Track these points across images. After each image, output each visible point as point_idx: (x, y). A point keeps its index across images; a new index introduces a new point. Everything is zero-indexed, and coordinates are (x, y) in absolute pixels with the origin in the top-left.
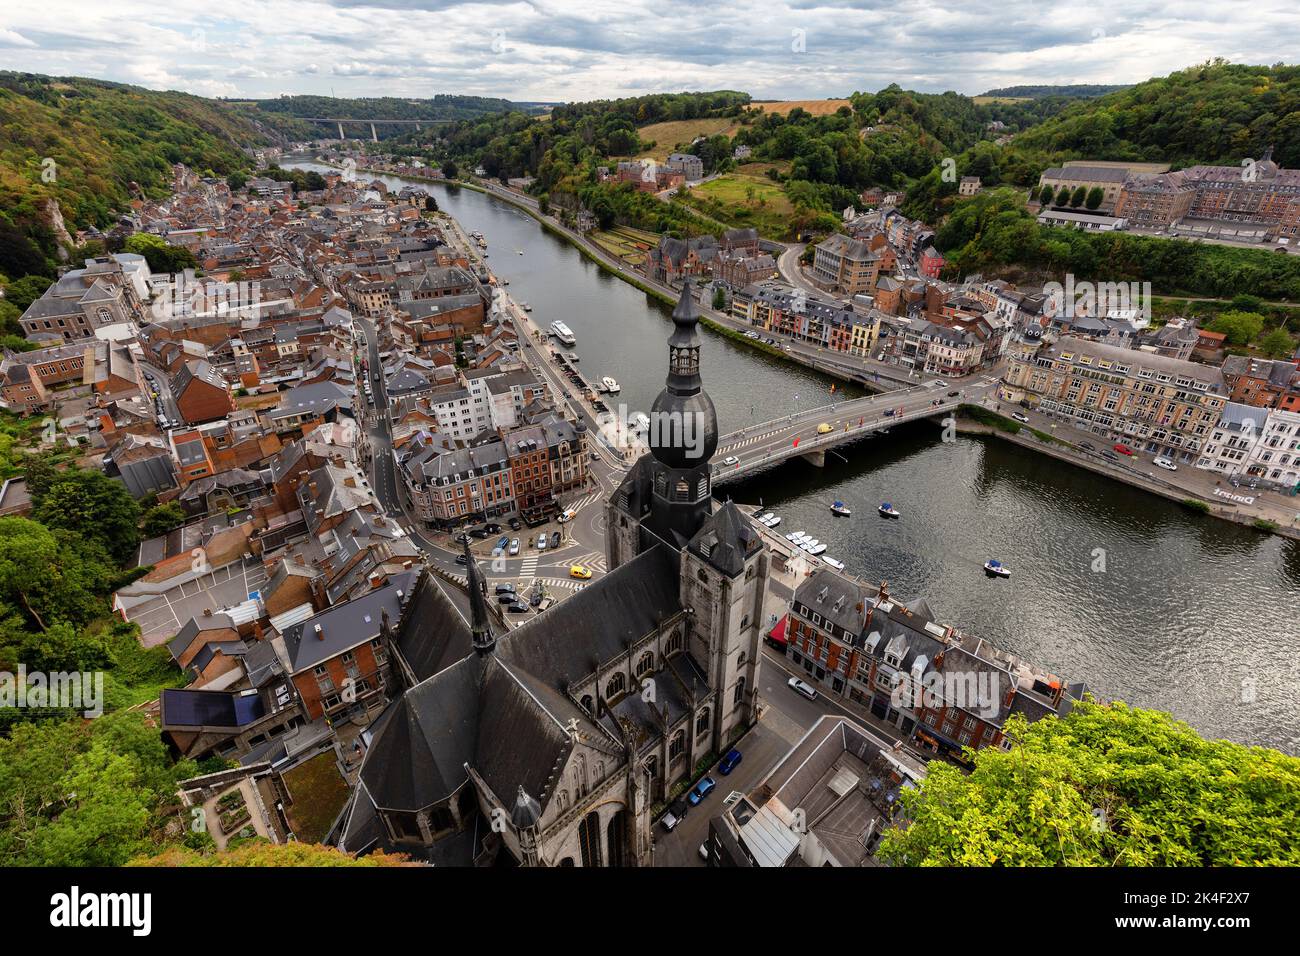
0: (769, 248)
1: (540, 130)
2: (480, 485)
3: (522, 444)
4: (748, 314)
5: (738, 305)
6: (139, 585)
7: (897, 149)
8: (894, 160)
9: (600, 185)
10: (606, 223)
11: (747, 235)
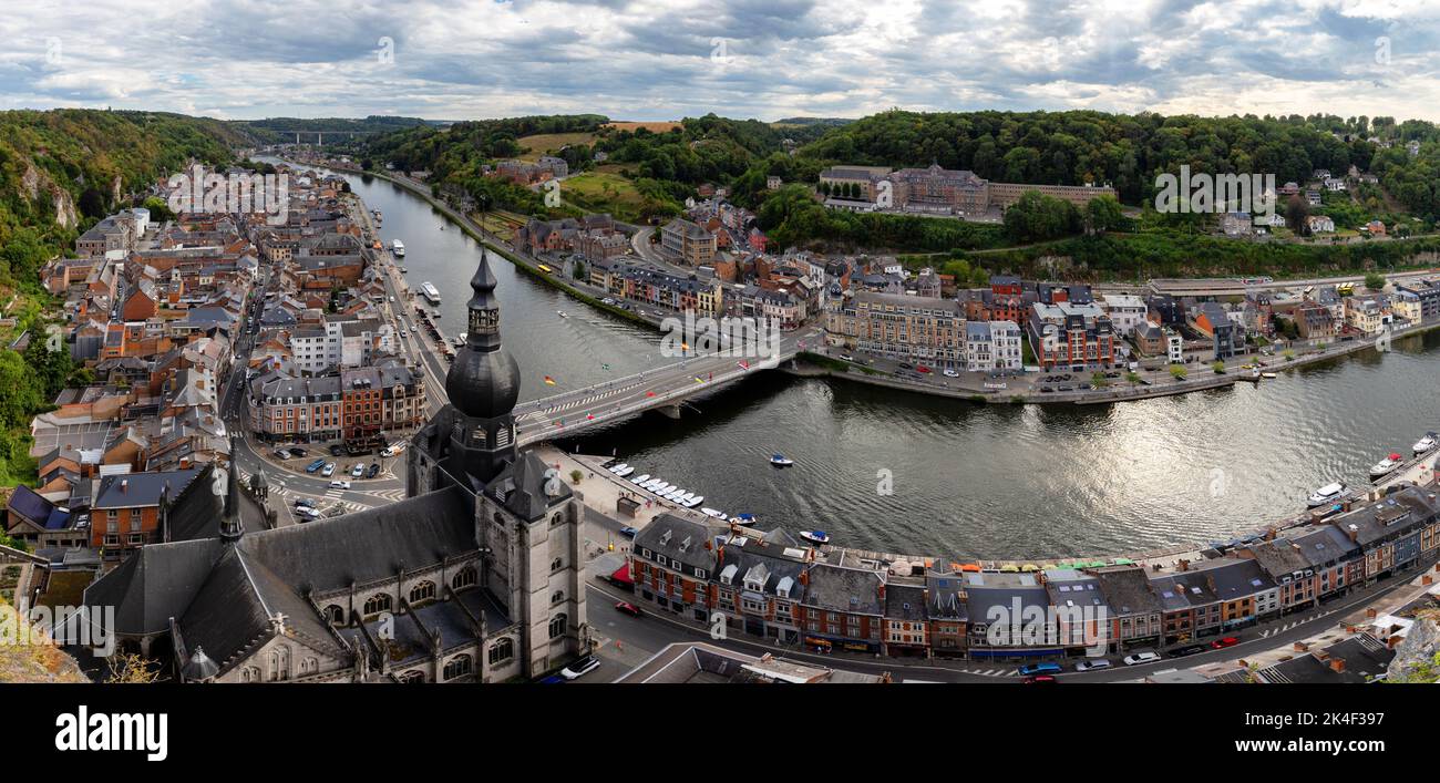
0: (624, 229)
1: (440, 139)
2: (310, 411)
3: (358, 382)
4: (605, 283)
5: (596, 275)
6: (50, 416)
7: (720, 156)
8: (718, 164)
9: (482, 179)
10: (485, 207)
11: (603, 219)
